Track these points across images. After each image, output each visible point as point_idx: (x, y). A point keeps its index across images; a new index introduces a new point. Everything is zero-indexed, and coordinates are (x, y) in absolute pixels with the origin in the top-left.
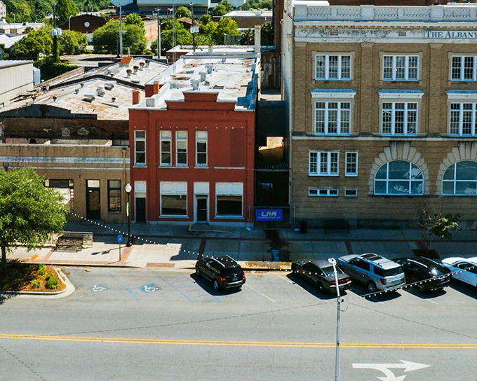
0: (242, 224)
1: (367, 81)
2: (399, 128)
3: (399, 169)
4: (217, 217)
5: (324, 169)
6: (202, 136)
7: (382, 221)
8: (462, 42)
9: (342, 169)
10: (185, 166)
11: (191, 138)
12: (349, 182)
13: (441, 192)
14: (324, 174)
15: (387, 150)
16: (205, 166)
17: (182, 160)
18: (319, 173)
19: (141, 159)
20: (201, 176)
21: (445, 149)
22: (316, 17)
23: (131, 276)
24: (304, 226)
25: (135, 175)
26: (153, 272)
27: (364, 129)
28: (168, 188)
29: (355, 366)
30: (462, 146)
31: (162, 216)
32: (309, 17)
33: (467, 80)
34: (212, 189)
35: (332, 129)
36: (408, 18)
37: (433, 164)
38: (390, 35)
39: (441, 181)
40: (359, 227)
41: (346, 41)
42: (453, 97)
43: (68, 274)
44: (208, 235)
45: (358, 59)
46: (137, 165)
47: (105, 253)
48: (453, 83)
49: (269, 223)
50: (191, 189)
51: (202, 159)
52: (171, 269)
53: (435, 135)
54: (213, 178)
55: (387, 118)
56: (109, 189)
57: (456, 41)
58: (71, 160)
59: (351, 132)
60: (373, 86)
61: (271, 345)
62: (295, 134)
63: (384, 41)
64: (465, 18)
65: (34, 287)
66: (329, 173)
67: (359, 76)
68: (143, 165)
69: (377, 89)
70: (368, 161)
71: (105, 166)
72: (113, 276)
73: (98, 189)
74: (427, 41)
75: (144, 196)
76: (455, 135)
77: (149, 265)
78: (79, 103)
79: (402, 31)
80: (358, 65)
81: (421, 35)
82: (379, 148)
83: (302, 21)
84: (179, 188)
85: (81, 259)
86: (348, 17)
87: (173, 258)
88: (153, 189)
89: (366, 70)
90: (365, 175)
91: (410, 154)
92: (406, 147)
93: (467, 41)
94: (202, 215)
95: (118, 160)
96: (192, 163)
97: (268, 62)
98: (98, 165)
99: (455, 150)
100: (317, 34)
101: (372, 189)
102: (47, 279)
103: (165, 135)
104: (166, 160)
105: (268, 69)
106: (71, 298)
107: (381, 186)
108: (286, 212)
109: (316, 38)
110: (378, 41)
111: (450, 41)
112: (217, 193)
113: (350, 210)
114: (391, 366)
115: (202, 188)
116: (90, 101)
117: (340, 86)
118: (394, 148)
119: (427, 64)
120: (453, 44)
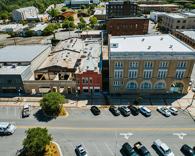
0: (100, 94)
1: (126, 67)
2: (133, 76)
3: (132, 84)
4: (95, 93)
5: (116, 84)
6: (91, 78)
7: (128, 94)
8: (148, 59)
9: (120, 84)
10: (88, 84)
11: (89, 79)
12: (122, 87)
13: (140, 88)
14: (116, 85)
15: (130, 81)
16: (92, 84)
17: (87, 82)
18: (115, 85)
19: (78, 82)
20: (91, 86)
21: (142, 81)
22: (115, 54)
23: (79, 110)
24: (112, 95)
25: (78, 86)
26: (83, 109)
27: (125, 77)
28: (84, 88)
29: (120, 134)
30: (146, 80)
31: (83, 93)
32: (114, 54)
33: (148, 67)
34: (93, 88)
35: (118, 76)
36: (136, 54)
37: (139, 84)
38: (132, 58)
39: (141, 86)
40: (123, 95)
41: (122, 59)
42: (144, 70)
43: (67, 110)
44: (93, 97)
45: (124, 63)
46: (78, 84)
47: (73, 103)
48: (145, 68)
49: (105, 94)
50: (89, 88)
51: (91, 82)
52: (86, 108)
53: (140, 78)
54: (93, 86)
55: (130, 74)
56: (72, 88)
57: (146, 59)
58: (64, 83)
59: (122, 77)
60: (127, 68)
61: (106, 129)
62: (110, 78)
63: (130, 59)
64: (149, 54)
65: (61, 115)
66: (117, 85)
67: (124, 66)
68: (79, 84)
69: (128, 69)
70: (126, 83)
71: (71, 84)
72: (75, 110)
73: (70, 88)
74: (140, 59)
75: (80, 89)
76: (145, 78)
77: (82, 107)
78: (63, 61)
79: (134, 57)
80: (124, 64)
81: (139, 58)
82: (128, 80)
83: (112, 55)
84: (87, 88)
85: (69, 106)
86: (123, 54)
87: (86, 105)
88: (81, 88)
89: (126, 65)
90: (125, 85)
91: (135, 82)
92: (134, 80)
93: (149, 59)
94: (91, 92)
95: (74, 83)
96: (89, 83)
97: (105, 37)
98: (70, 84)
99: (144, 81)
100: (115, 58)
101: (126, 88)
102: (63, 112)
103: (83, 78)
104: (84, 82)
105: (105, 38)
106: (68, 117)
107: (128, 87)
108: (109, 92)
109: (115, 59)
110: (129, 59)
111: (145, 59)
112: (95, 89)
113: (122, 92)
114: (127, 134)
115: (91, 88)
116: (65, 60)
117: (120, 68)
118: (131, 80)
119: (140, 64)
120: (146, 60)
